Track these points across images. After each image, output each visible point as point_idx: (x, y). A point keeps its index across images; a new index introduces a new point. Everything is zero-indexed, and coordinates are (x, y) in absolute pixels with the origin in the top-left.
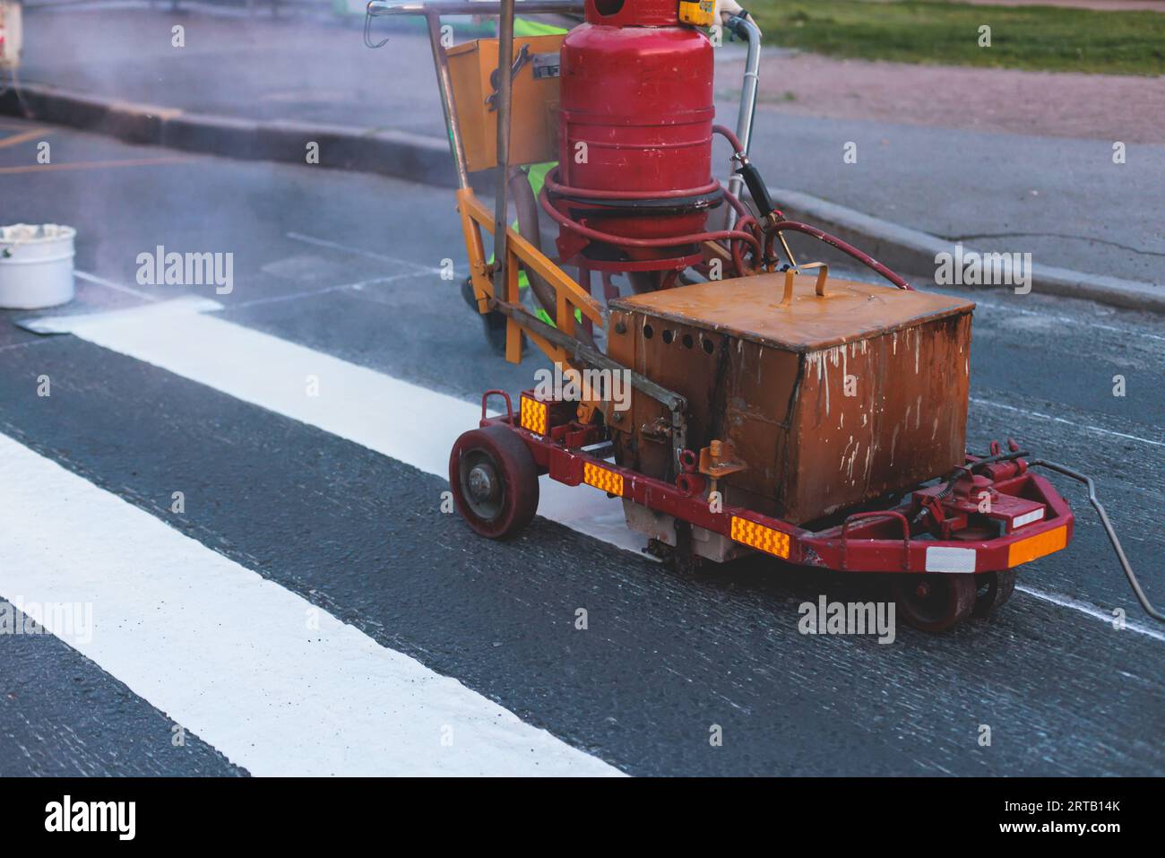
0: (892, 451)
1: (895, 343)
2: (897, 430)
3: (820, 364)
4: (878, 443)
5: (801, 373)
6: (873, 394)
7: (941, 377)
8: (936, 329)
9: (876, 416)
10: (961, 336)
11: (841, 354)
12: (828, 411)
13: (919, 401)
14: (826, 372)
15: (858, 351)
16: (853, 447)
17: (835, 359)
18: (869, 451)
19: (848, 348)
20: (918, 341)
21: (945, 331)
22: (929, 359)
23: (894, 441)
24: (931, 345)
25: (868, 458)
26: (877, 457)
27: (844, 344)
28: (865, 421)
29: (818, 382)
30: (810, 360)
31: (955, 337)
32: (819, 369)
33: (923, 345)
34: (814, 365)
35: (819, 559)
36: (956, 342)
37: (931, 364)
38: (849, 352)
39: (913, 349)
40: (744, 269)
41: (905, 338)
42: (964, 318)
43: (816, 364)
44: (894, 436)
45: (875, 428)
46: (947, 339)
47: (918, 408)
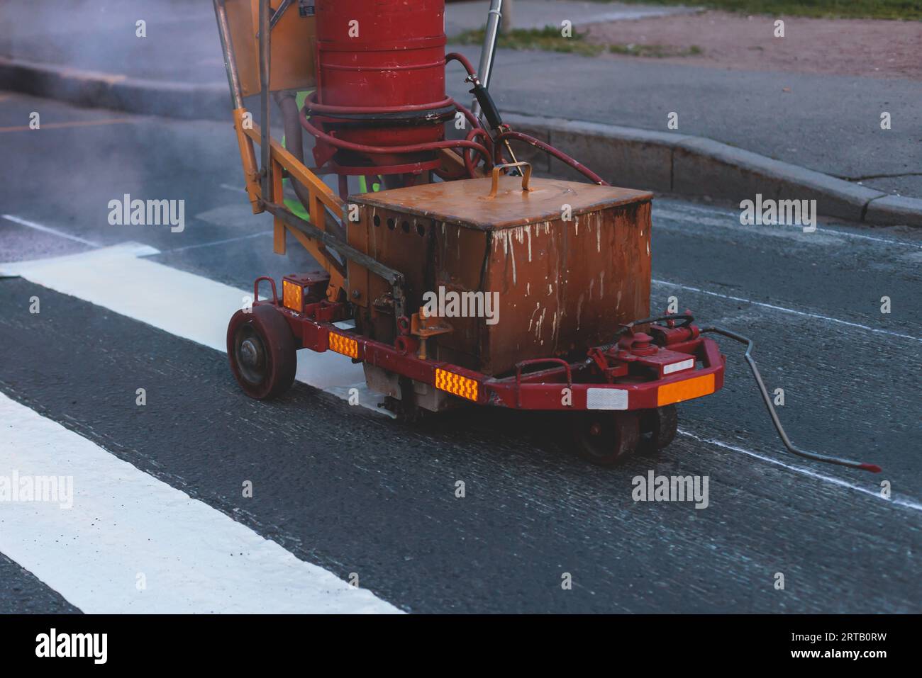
0: (578, 317)
1: (577, 225)
2: (581, 299)
3: (506, 241)
4: (564, 309)
5: (489, 248)
6: (557, 267)
7: (623, 255)
8: (616, 214)
9: (561, 286)
10: (641, 221)
11: (525, 233)
12: (515, 280)
13: (602, 275)
14: (512, 248)
15: (542, 231)
16: (540, 312)
17: (520, 237)
18: (555, 316)
19: (532, 229)
20: (599, 225)
21: (625, 217)
22: (610, 241)
23: (579, 309)
24: (612, 228)
25: (554, 323)
26: (563, 321)
27: (528, 225)
28: (551, 290)
29: (505, 256)
30: (496, 237)
31: (635, 222)
32: (506, 245)
33: (603, 228)
34: (501, 242)
35: (500, 400)
36: (636, 227)
37: (613, 243)
38: (533, 231)
39: (594, 231)
40: (475, 172)
41: (587, 220)
42: (643, 206)
43: (502, 240)
44: (579, 304)
45: (560, 297)
46: (627, 223)
47: (602, 281)
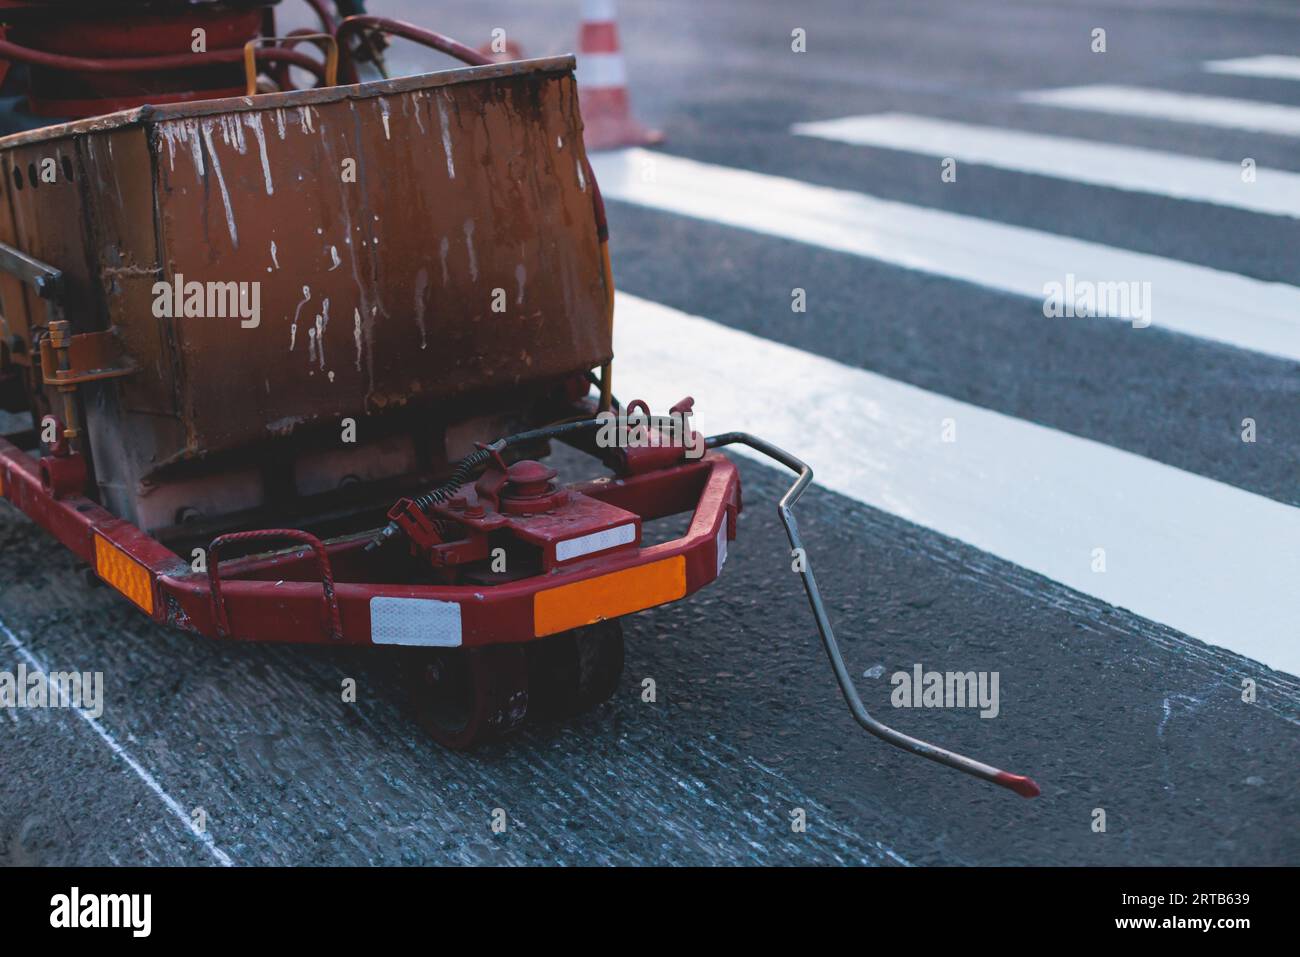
0: (420, 319)
1: (385, 119)
2: (422, 281)
3: (197, 146)
4: (379, 301)
5: (156, 160)
6: (345, 208)
7: (516, 187)
8: (487, 97)
9: (362, 253)
10: (554, 117)
11: (249, 132)
12: (234, 236)
13: (469, 229)
14: (216, 162)
15: (293, 128)
16: (314, 308)
17: (236, 139)
18: (357, 316)
19: (265, 121)
20: (444, 118)
21: (510, 106)
23: (420, 303)
24: (479, 127)
25: (357, 332)
26: (380, 329)
27: (254, 111)
28: (336, 260)
29: (200, 182)
30: (169, 136)
31: (539, 116)
32: (198, 156)
33: (457, 126)
34: (184, 150)
36: (543, 127)
37: (487, 160)
38: (270, 128)
39: (434, 131)
41: (410, 109)
42: (554, 84)
43: (187, 144)
44: (419, 292)
45: (365, 273)
46: (518, 117)
47: (469, 241)
